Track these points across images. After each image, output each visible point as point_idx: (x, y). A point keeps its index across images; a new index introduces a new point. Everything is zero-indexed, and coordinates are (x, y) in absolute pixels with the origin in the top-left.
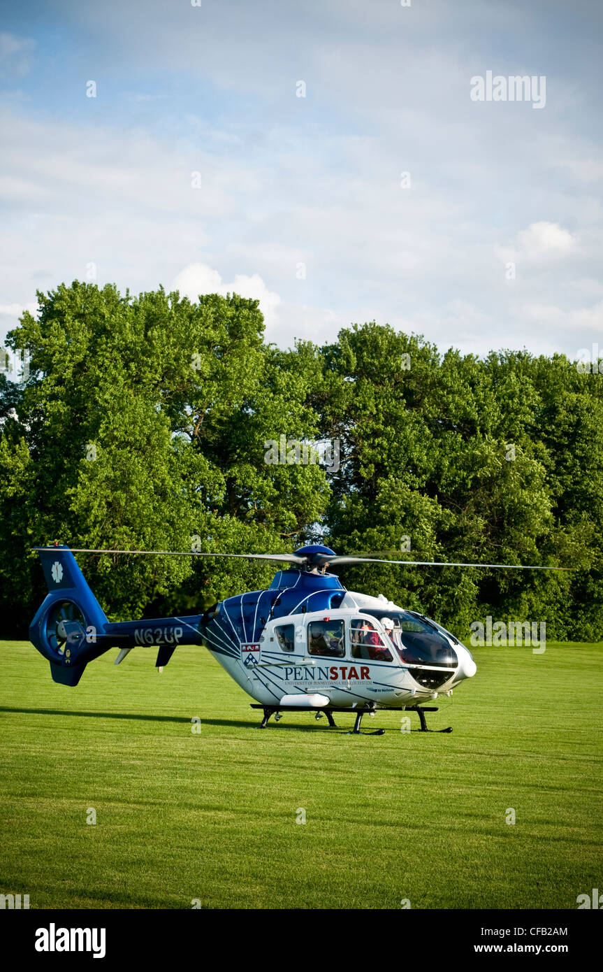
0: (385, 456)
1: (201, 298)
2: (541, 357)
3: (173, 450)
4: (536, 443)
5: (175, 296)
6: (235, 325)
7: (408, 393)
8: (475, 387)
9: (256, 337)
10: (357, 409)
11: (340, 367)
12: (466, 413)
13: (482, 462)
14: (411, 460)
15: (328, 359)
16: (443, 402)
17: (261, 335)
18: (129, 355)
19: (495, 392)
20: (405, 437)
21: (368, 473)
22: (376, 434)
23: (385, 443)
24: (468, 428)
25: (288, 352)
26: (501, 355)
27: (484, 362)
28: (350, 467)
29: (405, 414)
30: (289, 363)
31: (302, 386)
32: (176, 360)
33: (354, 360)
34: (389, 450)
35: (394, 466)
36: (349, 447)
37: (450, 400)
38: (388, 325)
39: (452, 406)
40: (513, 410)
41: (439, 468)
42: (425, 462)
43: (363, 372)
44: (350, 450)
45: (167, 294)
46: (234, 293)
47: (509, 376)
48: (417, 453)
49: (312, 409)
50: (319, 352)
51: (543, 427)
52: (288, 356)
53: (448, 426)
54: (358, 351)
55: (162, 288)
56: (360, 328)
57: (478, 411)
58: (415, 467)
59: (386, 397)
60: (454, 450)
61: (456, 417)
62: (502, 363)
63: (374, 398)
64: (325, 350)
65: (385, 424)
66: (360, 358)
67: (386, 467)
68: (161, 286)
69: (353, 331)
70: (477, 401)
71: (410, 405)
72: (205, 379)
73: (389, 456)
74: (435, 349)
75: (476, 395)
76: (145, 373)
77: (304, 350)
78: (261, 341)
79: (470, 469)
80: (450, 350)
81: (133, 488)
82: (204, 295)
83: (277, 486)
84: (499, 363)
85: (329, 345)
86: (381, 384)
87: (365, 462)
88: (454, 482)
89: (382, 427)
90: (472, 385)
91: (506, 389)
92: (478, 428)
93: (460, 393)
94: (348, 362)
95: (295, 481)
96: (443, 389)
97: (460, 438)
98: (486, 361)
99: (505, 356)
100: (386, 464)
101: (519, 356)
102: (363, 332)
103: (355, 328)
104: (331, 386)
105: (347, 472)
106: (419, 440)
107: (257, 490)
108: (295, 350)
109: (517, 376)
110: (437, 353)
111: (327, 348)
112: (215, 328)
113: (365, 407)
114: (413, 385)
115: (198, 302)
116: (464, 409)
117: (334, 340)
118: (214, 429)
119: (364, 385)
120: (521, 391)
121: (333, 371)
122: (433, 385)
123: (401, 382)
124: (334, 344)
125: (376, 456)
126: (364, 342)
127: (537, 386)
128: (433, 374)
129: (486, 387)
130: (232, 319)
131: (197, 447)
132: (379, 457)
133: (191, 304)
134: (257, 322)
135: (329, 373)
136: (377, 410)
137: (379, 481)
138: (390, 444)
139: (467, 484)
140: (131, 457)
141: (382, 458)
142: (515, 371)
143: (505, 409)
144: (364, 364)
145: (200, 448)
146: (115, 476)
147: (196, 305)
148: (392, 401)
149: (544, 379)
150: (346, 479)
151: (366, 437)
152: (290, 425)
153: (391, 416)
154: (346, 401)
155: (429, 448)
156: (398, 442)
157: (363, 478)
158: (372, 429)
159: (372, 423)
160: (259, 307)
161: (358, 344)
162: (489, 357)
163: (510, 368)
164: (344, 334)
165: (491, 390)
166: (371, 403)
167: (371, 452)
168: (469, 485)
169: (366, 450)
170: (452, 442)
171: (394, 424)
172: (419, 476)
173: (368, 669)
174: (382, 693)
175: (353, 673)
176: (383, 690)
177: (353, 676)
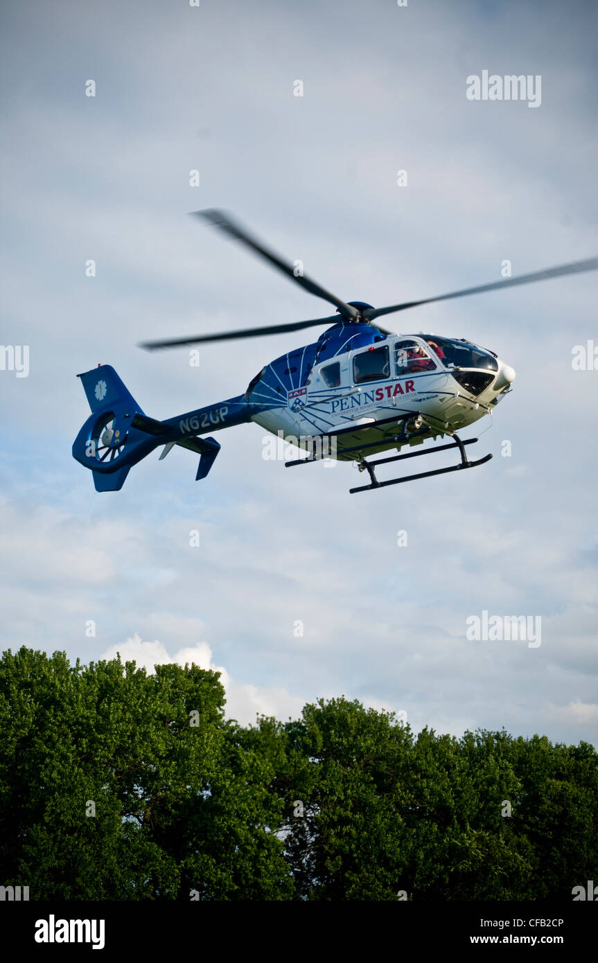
0: (353, 846)
1: (158, 668)
2: (520, 739)
3: (124, 836)
4: (519, 837)
5: (130, 666)
6: (194, 699)
7: (378, 776)
8: (451, 771)
9: (216, 712)
10: (323, 794)
11: (305, 746)
12: (443, 801)
13: (463, 853)
14: (383, 852)
15: (292, 736)
16: (415, 787)
17: (220, 709)
18: (80, 729)
19: (473, 778)
20: (375, 826)
21: (336, 866)
22: (344, 821)
23: (354, 832)
24: (443, 815)
25: (249, 729)
26: (477, 736)
27: (459, 743)
28: (312, 858)
29: (375, 799)
30: (248, 740)
31: (266, 767)
32: (132, 736)
33: (320, 739)
34: (358, 839)
35: (363, 858)
36: (312, 835)
37: (425, 785)
38: (356, 700)
39: (427, 792)
40: (492, 798)
41: (413, 857)
42: (399, 855)
43: (331, 752)
44: (313, 839)
45: (123, 663)
46: (193, 664)
47: (488, 760)
48: (390, 843)
49: (276, 794)
50: (282, 730)
51: (526, 818)
52: (249, 732)
53: (421, 814)
54: (325, 729)
55: (119, 656)
56: (326, 703)
57: (454, 798)
58: (387, 860)
59: (355, 781)
60: (429, 841)
61: (430, 804)
62: (479, 744)
63: (342, 783)
64: (289, 726)
65: (354, 811)
66: (327, 737)
67: (355, 858)
68: (118, 653)
69: (319, 707)
70: (454, 786)
71: (380, 791)
72: (161, 758)
73: (358, 848)
74: (408, 729)
75: (452, 780)
76: (96, 750)
77: (267, 726)
78: (221, 716)
79: (446, 862)
80: (425, 730)
81: (78, 880)
82: (161, 665)
83: (236, 879)
84: (476, 744)
85: (292, 721)
86: (349, 765)
87: (332, 852)
88: (430, 877)
89: (349, 814)
90: (448, 768)
91: (485, 774)
92: (455, 817)
93: (434, 777)
94: (314, 741)
95: (257, 873)
96: (416, 774)
97: (435, 828)
98: (462, 742)
99: (481, 737)
100: (355, 855)
101: (497, 737)
102: (330, 708)
103: (321, 702)
104: (295, 767)
105: (309, 864)
106: (390, 829)
107: (216, 884)
108: (257, 726)
109: (496, 760)
110: (410, 733)
111: (291, 724)
112: (171, 701)
113: (332, 792)
114: (383, 767)
115: (155, 673)
116: (440, 795)
117: (298, 716)
118: (168, 813)
119: (332, 766)
120: (501, 777)
121: (297, 751)
122: (406, 768)
123: (371, 765)
124: (297, 721)
125: (344, 847)
126: (331, 719)
127: (518, 771)
128: (406, 755)
129: (462, 771)
130: (190, 692)
131: (149, 834)
132: (347, 847)
133: (147, 676)
134: (217, 696)
135: (293, 752)
136: (345, 795)
137: (347, 875)
138: (359, 833)
139: (445, 880)
140: (78, 845)
141: (350, 849)
142: (494, 754)
143: (484, 796)
144: (331, 743)
145: (152, 836)
146: (59, 866)
147: (152, 676)
148: (361, 785)
149: (526, 764)
150: (309, 871)
151: (332, 825)
152: (251, 810)
153: (360, 802)
154: (311, 785)
155: (402, 838)
156: (367, 832)
157: (329, 872)
158: (340, 816)
159: (339, 810)
160: (221, 680)
161: (325, 722)
162: (465, 738)
163: (488, 751)
164: (309, 709)
165: (468, 775)
166: (339, 788)
167: (338, 842)
168: (447, 882)
169: (333, 840)
170: (426, 833)
171: (362, 810)
172: (390, 869)
173: (412, 383)
174: (426, 401)
175: (398, 390)
176: (428, 398)
177: (398, 392)
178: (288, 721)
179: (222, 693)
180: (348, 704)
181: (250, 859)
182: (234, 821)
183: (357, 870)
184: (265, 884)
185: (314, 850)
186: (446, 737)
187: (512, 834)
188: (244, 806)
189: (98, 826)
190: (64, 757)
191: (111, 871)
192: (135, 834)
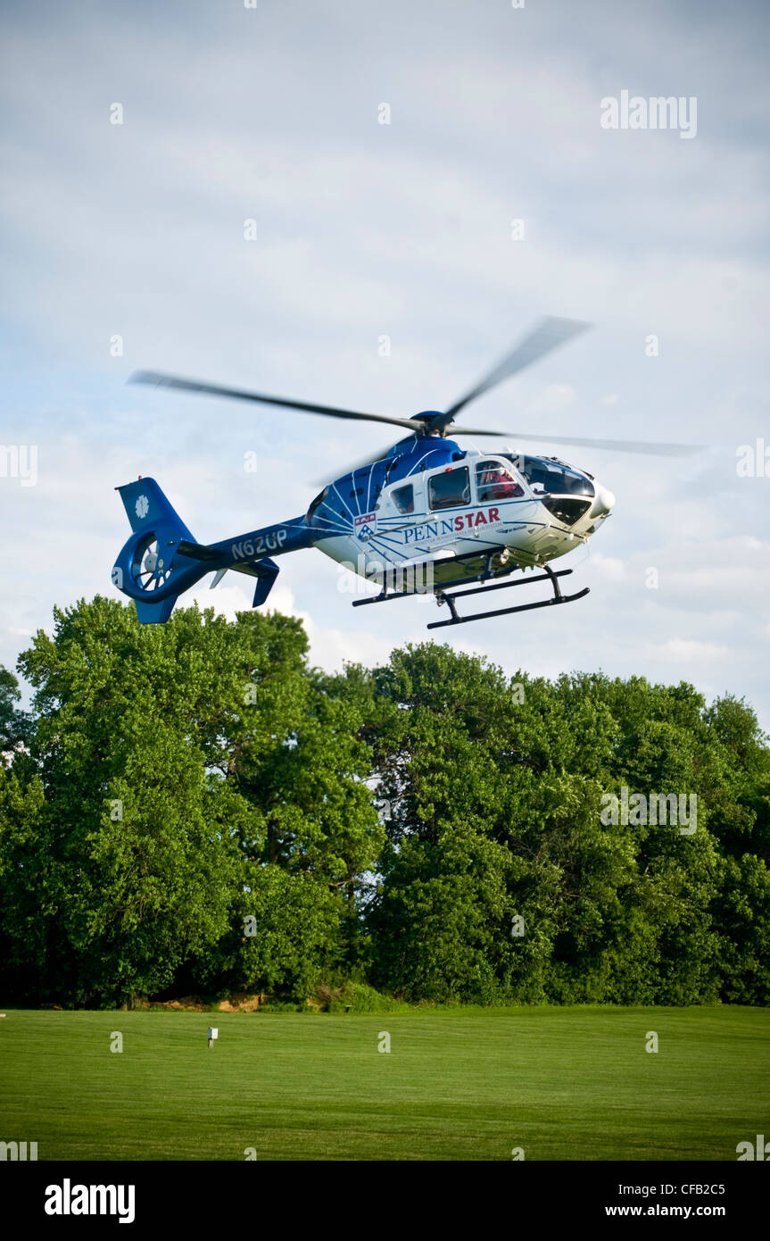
0: (446, 793)
1: (239, 615)
2: (618, 680)
3: (208, 788)
4: (617, 780)
5: (209, 613)
6: (277, 646)
7: (471, 722)
8: (546, 714)
9: (300, 659)
10: (414, 740)
11: (394, 692)
12: (537, 745)
13: (559, 799)
14: (476, 799)
15: (380, 683)
16: (509, 732)
17: (305, 657)
18: (160, 680)
19: (569, 721)
20: (468, 773)
21: (428, 813)
22: (435, 768)
23: (446, 779)
24: (539, 761)
25: (335, 676)
26: (573, 679)
27: (554, 685)
28: (403, 806)
29: (467, 746)
30: (334, 687)
31: (355, 717)
32: (214, 686)
33: (409, 685)
34: (451, 788)
35: (457, 807)
36: (402, 783)
37: (519, 730)
38: (446, 644)
39: (521, 738)
40: (589, 741)
41: (507, 807)
42: (492, 800)
43: (421, 698)
44: (404, 787)
45: (201, 610)
46: (275, 610)
47: (584, 702)
48: (483, 790)
49: (364, 742)
50: (370, 677)
51: (624, 761)
52: (335, 680)
53: (515, 760)
54: (415, 675)
55: (196, 604)
56: (414, 648)
57: (549, 743)
58: (481, 807)
59: (446, 727)
60: (524, 786)
61: (525, 749)
62: (574, 687)
63: (434, 728)
64: (376, 672)
65: (446, 758)
66: (417, 683)
67: (448, 806)
68: (195, 601)
69: (407, 652)
70: (549, 730)
71: (473, 736)
72: (244, 707)
73: (450, 795)
74: (500, 672)
75: (547, 724)
76: (177, 701)
77: (354, 673)
78: (304, 663)
79: (543, 809)
80: (518, 673)
81: (163, 833)
82: (242, 611)
83: (325, 829)
84: (571, 687)
85: (379, 667)
86: (439, 711)
87: (424, 800)
88: (525, 824)
89: (441, 760)
90: (542, 711)
91: (581, 717)
92: (551, 761)
93: (529, 721)
94: (403, 687)
95: (346, 822)
96: (510, 718)
97: (530, 772)
98: (557, 685)
99: (577, 679)
100: (448, 802)
101: (594, 679)
102: (419, 653)
103: (409, 648)
104: (383, 714)
105: (400, 813)
106: (484, 776)
107: (304, 834)
108: (344, 673)
109: (593, 702)
110: (503, 677)
111: (378, 670)
112: (254, 648)
113: (423, 738)
114: (476, 712)
115: (235, 620)
116: (535, 740)
117: (386, 662)
118: (253, 764)
119: (422, 713)
120: (598, 719)
121: (385, 698)
122: (499, 712)
123: (462, 710)
124: (385, 667)
125: (436, 794)
126: (421, 664)
127: (615, 713)
128: (499, 700)
129: (558, 715)
130: (273, 638)
131: (234, 785)
132: (440, 795)
133: (227, 623)
134: (301, 643)
135: (381, 699)
136: (436, 741)
137: (440, 823)
138: (452, 780)
139: (540, 826)
140: (161, 797)
141: (443, 797)
142: (590, 697)
143: (581, 740)
144: (420, 689)
145: (237, 787)
146: (142, 819)
147: (232, 623)
148: (453, 731)
149: (623, 705)
150: (400, 820)
151: (424, 772)
152: (339, 759)
153: (452, 748)
154: (401, 732)
155: (496, 784)
156: (460, 778)
157: (421, 820)
158: (431, 763)
159: (431, 756)
160: (303, 626)
161: (414, 667)
162: (560, 681)
163: (585, 693)
164: (397, 655)
165: (564, 718)
166: (430, 733)
167: (430, 789)
168: (543, 827)
169: (425, 787)
170: (521, 778)
171: (455, 757)
172: (485, 817)
173: (496, 510)
174: (513, 532)
175: (480, 518)
176: (515, 529)
177: (481, 521)
178: (376, 667)
179: (306, 639)
180: (438, 648)
181: (339, 809)
182: (321, 772)
183: (449, 817)
184: (355, 834)
185: (405, 798)
186: (540, 680)
187: (610, 777)
188: (331, 755)
189: (181, 779)
190: (145, 709)
191: (196, 824)
192: (220, 786)
